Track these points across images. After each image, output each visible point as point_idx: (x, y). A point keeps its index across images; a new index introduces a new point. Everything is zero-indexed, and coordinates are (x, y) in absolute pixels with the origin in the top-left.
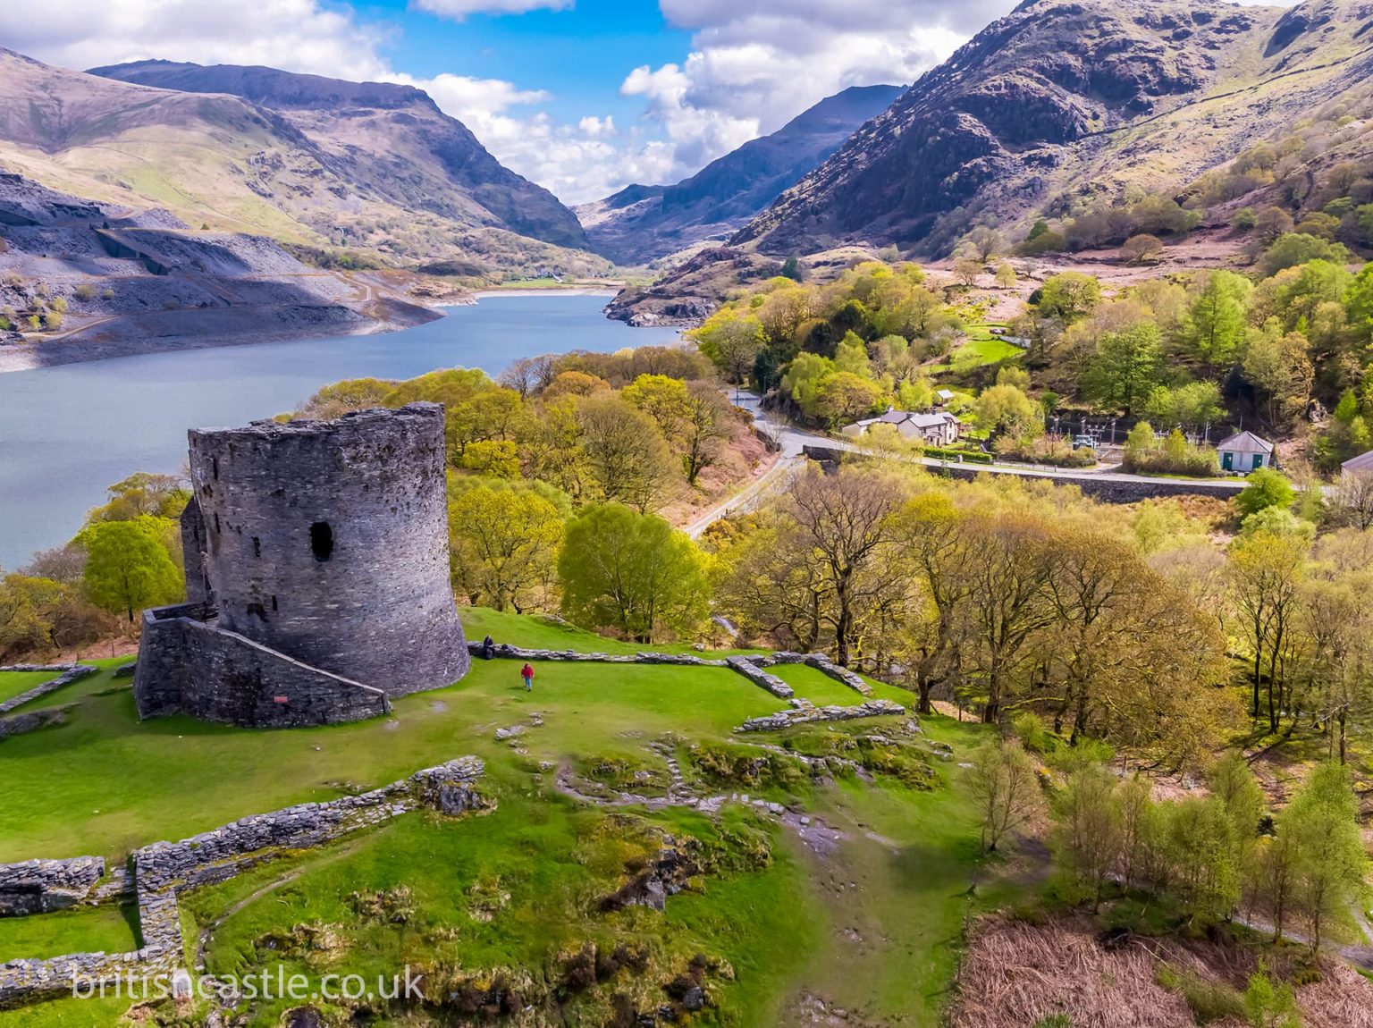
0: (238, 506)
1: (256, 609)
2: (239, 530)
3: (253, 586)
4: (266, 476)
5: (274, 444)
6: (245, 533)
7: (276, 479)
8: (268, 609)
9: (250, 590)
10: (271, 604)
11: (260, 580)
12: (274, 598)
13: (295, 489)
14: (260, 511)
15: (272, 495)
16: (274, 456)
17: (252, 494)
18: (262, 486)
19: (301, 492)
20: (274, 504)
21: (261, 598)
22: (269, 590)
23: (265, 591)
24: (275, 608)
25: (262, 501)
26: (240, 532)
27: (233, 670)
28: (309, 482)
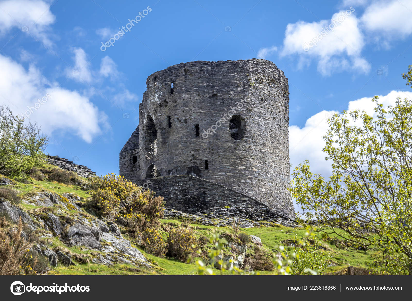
0: (186, 106)
1: (195, 169)
2: (186, 122)
3: (193, 155)
4: (208, 86)
5: (213, 67)
6: (189, 122)
7: (213, 87)
8: (202, 168)
9: (190, 158)
10: (204, 166)
11: (198, 150)
12: (206, 162)
13: (224, 94)
14: (202, 108)
15: (210, 97)
16: (212, 74)
17: (197, 97)
18: (203, 92)
19: (227, 96)
20: (210, 102)
21: (198, 162)
22: (203, 156)
23: (201, 157)
24: (207, 168)
25: (203, 101)
26: (186, 123)
27: (186, 195)
28: (232, 90)
